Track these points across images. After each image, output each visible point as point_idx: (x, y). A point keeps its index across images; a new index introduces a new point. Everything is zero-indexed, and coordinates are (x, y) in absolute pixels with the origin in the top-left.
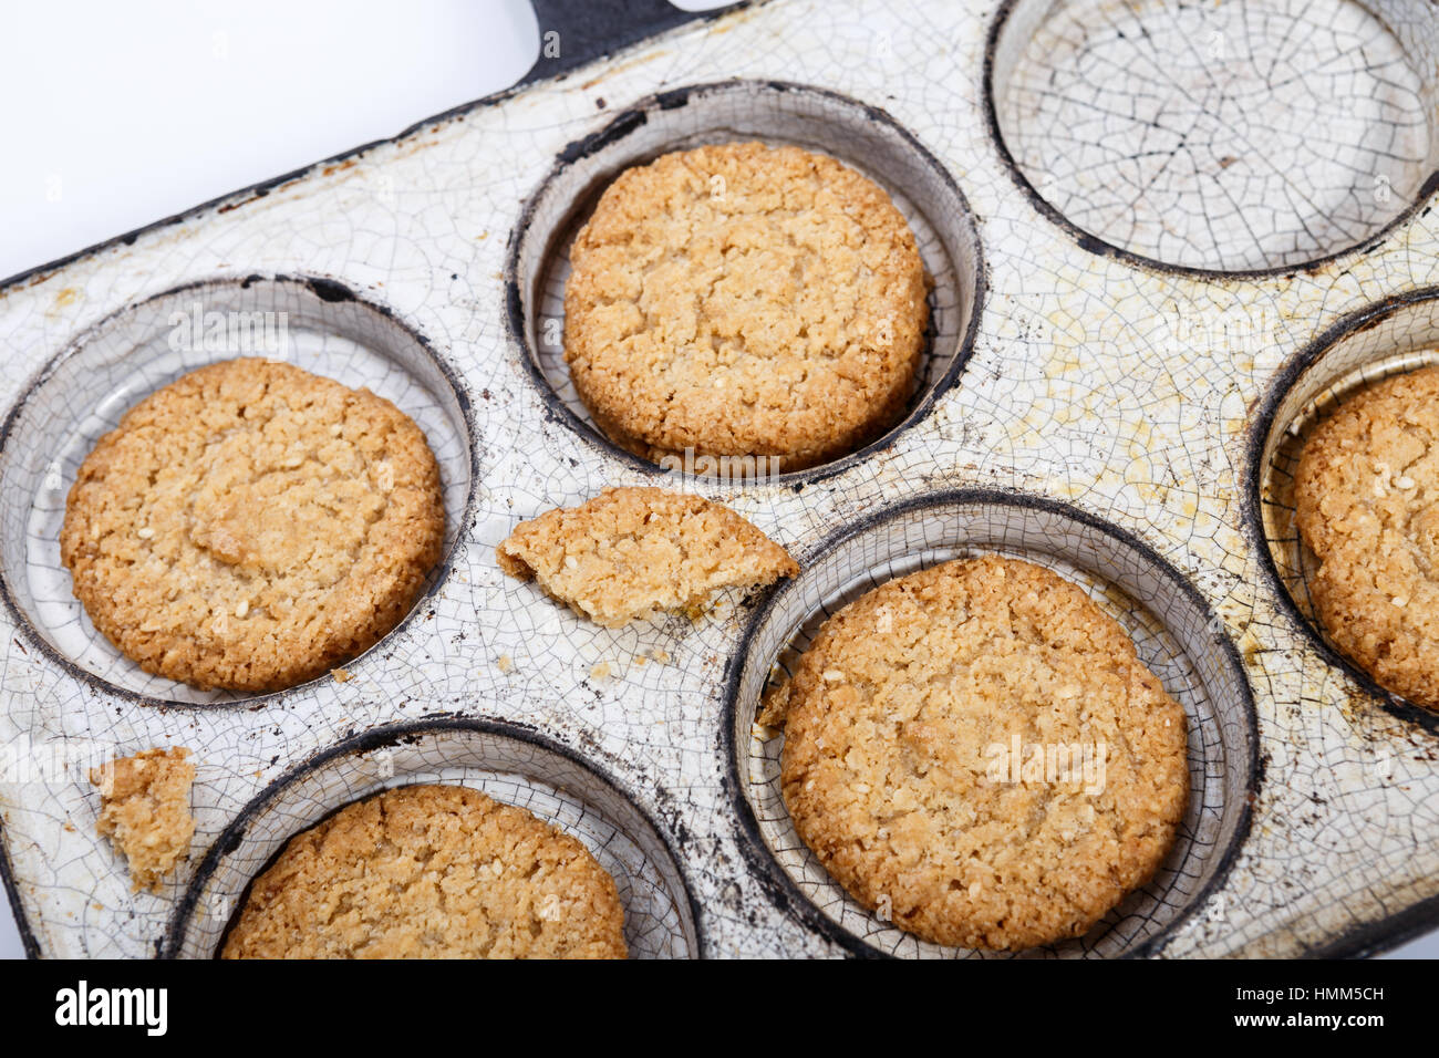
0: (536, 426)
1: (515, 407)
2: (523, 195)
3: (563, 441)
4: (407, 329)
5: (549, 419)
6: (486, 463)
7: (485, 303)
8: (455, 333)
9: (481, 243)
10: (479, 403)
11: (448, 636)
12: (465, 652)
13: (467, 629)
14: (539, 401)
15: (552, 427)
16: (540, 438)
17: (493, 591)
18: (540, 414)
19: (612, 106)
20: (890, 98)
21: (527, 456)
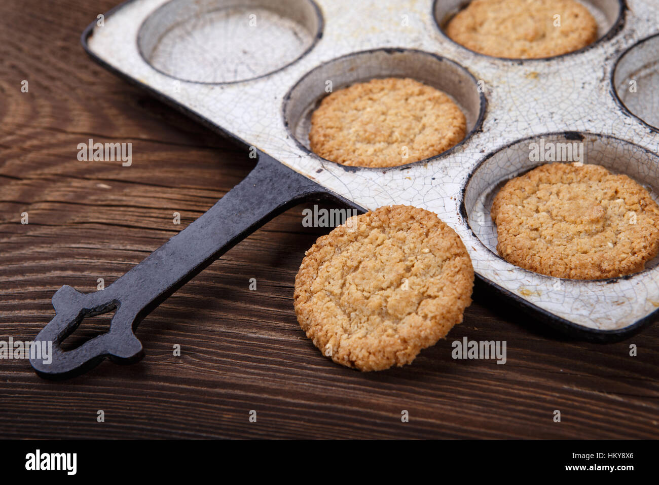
0: (488, 134)
1: (482, 142)
2: (381, 174)
3: (488, 125)
4: (467, 183)
5: (482, 131)
6: (512, 140)
7: (440, 166)
8: (460, 169)
9: (412, 178)
10: (487, 152)
11: (592, 124)
12: (595, 117)
13: (585, 120)
14: (476, 136)
15: (485, 129)
16: (491, 131)
17: (565, 120)
18: (481, 135)
19: (320, 167)
20: (276, 98)
21: (501, 132)
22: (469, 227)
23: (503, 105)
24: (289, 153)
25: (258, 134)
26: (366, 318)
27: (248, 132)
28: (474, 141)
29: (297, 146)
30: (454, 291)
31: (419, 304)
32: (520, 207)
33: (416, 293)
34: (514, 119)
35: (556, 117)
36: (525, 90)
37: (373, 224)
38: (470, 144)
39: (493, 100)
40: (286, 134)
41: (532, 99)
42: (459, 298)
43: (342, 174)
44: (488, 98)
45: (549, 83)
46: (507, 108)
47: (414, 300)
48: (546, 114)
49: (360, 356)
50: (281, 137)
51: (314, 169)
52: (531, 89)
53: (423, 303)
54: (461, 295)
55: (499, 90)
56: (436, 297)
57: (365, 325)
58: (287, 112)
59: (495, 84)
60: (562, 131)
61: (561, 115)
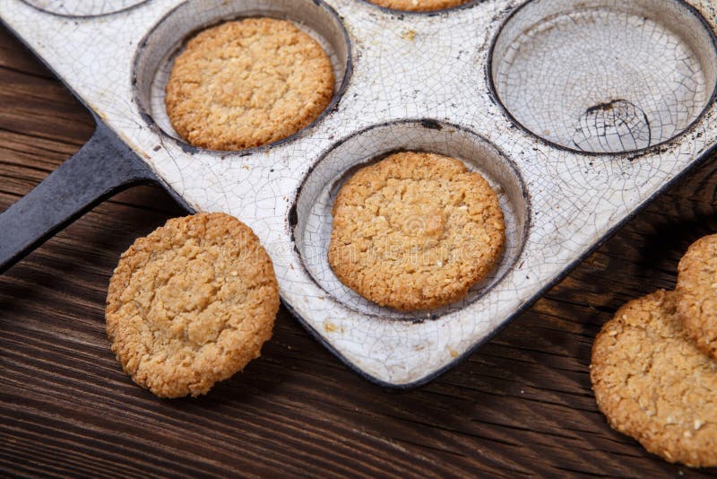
0: (342, 114)
1: (334, 125)
2: (219, 159)
3: (346, 102)
4: (306, 179)
5: (337, 110)
6: (366, 125)
7: (283, 154)
8: (302, 160)
9: (251, 167)
10: (337, 139)
11: (454, 110)
12: (460, 101)
13: (449, 104)
14: (329, 116)
15: (340, 108)
16: (347, 111)
17: (427, 102)
18: (335, 115)
19: (158, 144)
20: (131, 43)
21: (358, 113)
22: (293, 239)
23: (368, 76)
24: (130, 122)
25: (102, 91)
26: (167, 341)
27: (94, 88)
28: (326, 122)
29: (140, 113)
30: (252, 326)
31: (220, 332)
32: (360, 208)
33: (218, 320)
34: (375, 96)
35: (420, 97)
36: (398, 55)
37: (190, 233)
38: (321, 127)
39: (359, 68)
40: (131, 95)
41: (401, 70)
42: (257, 334)
43: (180, 156)
44: (355, 64)
45: (424, 48)
46: (371, 80)
47: (215, 328)
48: (410, 91)
49: (155, 384)
50: (126, 98)
51: (152, 145)
52: (404, 54)
53: (223, 333)
54: (259, 330)
55: (370, 53)
56: (235, 329)
57: (166, 347)
58: (140, 64)
59: (367, 44)
60: (420, 117)
61: (426, 94)
